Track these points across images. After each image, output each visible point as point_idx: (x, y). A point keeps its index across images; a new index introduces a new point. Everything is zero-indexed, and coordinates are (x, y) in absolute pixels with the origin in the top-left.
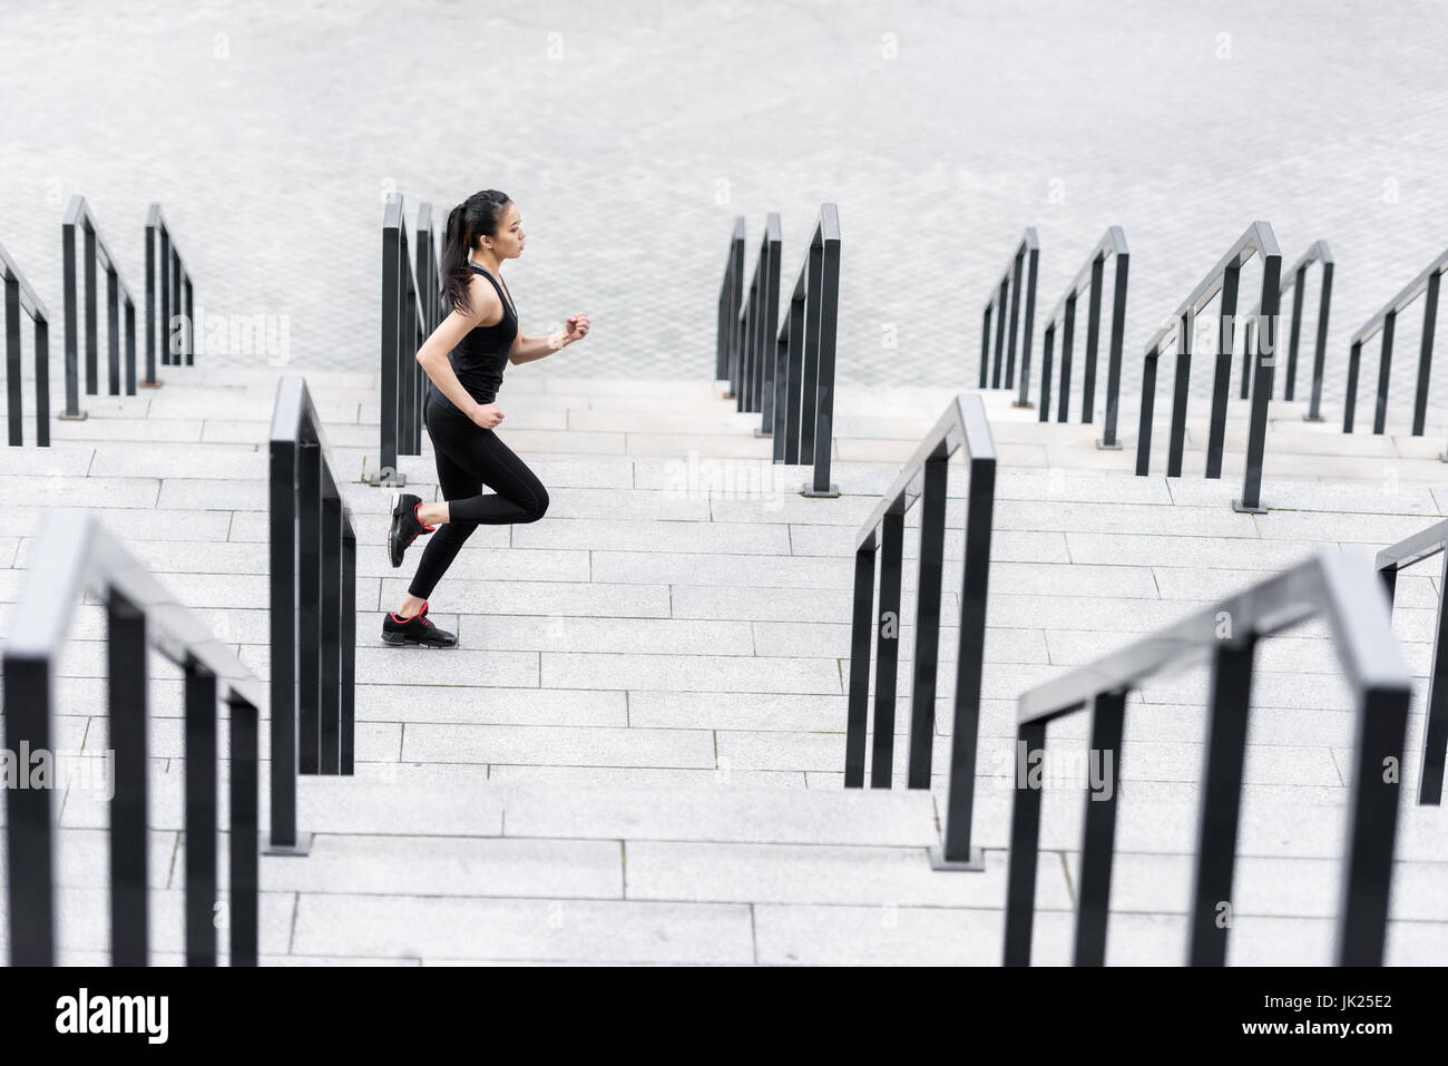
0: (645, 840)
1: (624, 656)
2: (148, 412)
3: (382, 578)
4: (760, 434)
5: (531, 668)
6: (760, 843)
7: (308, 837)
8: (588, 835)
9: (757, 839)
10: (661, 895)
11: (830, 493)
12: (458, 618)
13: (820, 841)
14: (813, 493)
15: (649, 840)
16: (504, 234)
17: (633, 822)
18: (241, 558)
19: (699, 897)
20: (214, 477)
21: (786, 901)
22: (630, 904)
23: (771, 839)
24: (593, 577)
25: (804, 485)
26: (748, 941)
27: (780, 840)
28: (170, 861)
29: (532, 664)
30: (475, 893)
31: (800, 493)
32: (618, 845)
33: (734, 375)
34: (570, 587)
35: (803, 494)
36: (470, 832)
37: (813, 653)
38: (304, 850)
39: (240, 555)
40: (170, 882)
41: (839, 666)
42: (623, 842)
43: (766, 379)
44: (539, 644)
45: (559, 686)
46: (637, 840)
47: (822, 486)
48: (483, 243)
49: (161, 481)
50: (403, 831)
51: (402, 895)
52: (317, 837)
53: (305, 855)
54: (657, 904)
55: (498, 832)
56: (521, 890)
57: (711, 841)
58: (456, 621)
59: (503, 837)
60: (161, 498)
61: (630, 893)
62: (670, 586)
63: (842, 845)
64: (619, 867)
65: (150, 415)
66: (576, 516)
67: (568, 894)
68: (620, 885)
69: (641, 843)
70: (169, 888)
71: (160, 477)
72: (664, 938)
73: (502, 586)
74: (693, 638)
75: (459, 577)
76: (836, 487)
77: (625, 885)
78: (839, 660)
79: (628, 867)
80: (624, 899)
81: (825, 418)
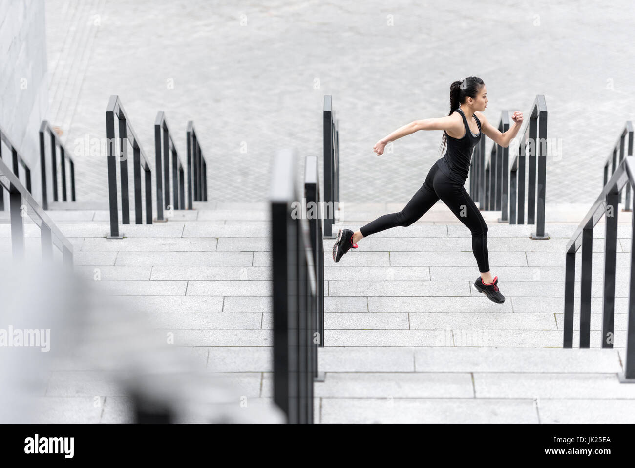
0: (482, 372)
1: (450, 314)
2: (197, 217)
3: (329, 281)
4: (501, 221)
5: (405, 320)
6: (537, 373)
7: (323, 374)
8: (455, 371)
9: (535, 371)
10: (492, 396)
11: (545, 237)
12: (367, 299)
13: (566, 371)
14: (537, 237)
15: (485, 373)
16: (479, 98)
17: (477, 365)
18: (259, 273)
19: (511, 396)
20: (243, 236)
21: (551, 397)
22: (478, 400)
23: (542, 371)
24: (432, 278)
25: (532, 234)
26: (536, 415)
27: (546, 371)
28: (259, 386)
29: (405, 318)
30: (404, 396)
31: (530, 238)
32: (470, 375)
33: (482, 199)
34: (420, 283)
35: (531, 238)
36: (399, 370)
37: (541, 311)
38: (322, 379)
39: (259, 272)
40: (261, 394)
41: (555, 317)
42: (472, 373)
43: (503, 193)
44: (408, 310)
45: (419, 329)
46: (479, 373)
47: (540, 233)
48: (469, 101)
49: (217, 239)
50: (368, 370)
51: (370, 398)
52: (328, 374)
53: (322, 381)
54: (490, 400)
55: (412, 370)
56: (426, 395)
57: (514, 372)
58: (366, 300)
59: (415, 372)
60: (218, 246)
61: (478, 395)
62: (470, 282)
63: (576, 373)
64: (471, 384)
65: (199, 219)
66: (421, 250)
67: (448, 396)
68: (473, 392)
69: (481, 374)
70: (260, 397)
71: (217, 237)
72: (496, 414)
73: (387, 283)
74: (483, 305)
75: (366, 280)
76: (547, 234)
77: (475, 392)
78: (555, 314)
79: (476, 384)
80: (475, 398)
81: (542, 200)
